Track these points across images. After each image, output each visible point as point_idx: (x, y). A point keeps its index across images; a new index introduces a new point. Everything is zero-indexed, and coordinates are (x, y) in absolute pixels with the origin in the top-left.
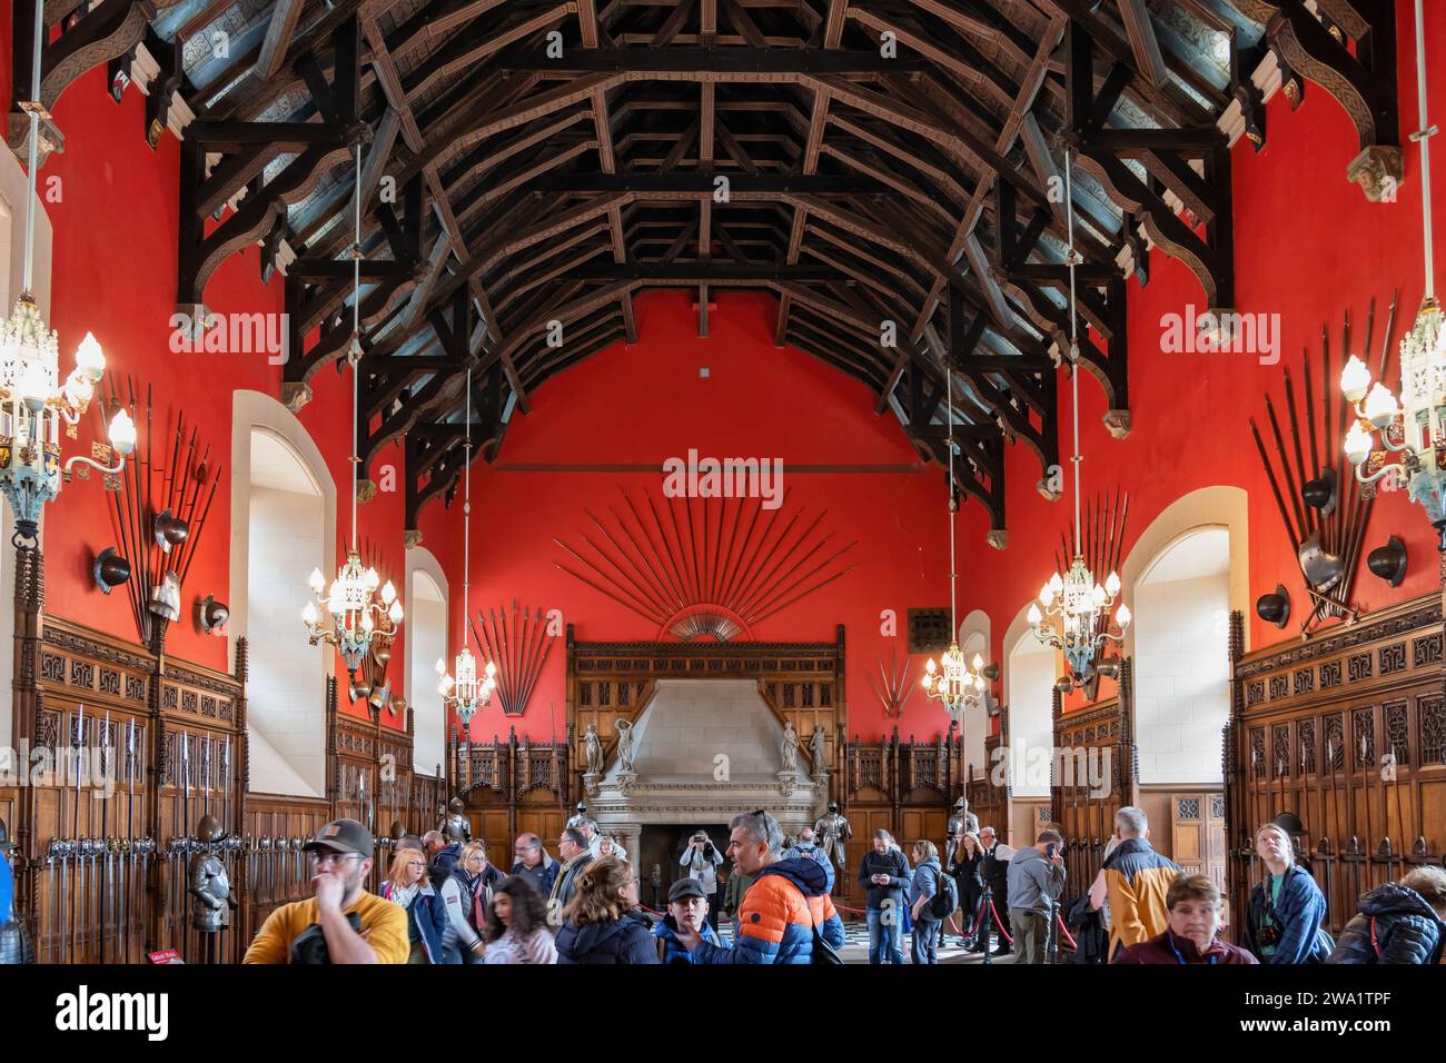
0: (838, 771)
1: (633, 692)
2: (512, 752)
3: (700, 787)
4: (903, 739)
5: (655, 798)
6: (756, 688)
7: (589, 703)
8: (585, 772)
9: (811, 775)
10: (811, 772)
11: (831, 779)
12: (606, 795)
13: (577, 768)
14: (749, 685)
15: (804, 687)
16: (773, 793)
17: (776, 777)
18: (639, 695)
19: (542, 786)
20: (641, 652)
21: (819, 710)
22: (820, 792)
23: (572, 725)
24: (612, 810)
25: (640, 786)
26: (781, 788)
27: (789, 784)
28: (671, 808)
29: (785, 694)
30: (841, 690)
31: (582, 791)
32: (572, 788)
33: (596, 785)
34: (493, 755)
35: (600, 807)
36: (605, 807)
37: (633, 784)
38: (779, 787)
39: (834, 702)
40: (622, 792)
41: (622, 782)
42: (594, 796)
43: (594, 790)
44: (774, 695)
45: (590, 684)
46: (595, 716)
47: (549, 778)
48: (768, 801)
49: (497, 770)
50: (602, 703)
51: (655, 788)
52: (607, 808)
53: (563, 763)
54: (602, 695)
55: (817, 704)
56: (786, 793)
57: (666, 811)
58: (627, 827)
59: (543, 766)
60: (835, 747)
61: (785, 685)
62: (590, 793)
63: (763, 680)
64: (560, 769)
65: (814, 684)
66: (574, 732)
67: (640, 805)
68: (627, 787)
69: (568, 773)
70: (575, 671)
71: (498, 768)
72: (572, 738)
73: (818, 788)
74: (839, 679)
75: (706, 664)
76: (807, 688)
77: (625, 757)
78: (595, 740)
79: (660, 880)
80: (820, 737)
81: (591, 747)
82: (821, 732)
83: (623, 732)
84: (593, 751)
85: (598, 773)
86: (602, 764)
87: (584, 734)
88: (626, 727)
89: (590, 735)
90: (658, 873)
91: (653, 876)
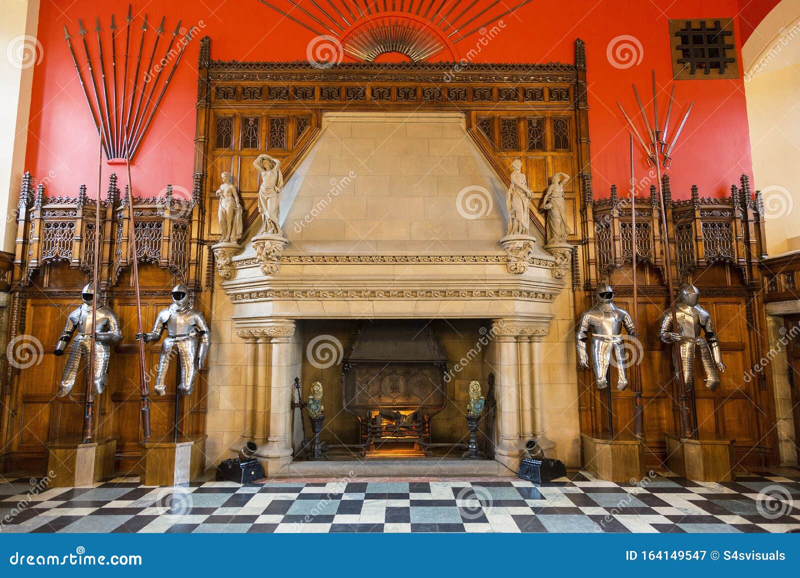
0: (585, 242)
1: (291, 129)
2: (110, 212)
3: (383, 260)
4: (680, 193)
5: (316, 278)
6: (463, 125)
7: (228, 144)
8: (216, 242)
9: (546, 247)
10: (546, 242)
11: (574, 253)
12: (245, 275)
13: (206, 238)
14: (454, 120)
15: (530, 123)
16: (496, 270)
17: (501, 244)
18: (299, 134)
19: (150, 263)
20: (302, 75)
21: (552, 156)
22: (559, 271)
23: (202, 176)
24: (251, 298)
25: (291, 258)
26: (509, 261)
27: (522, 253)
28: (338, 294)
29: (503, 133)
30: (583, 126)
31: (213, 272)
32: (196, 266)
33: (231, 260)
34: (75, 215)
35: (236, 295)
36: (243, 294)
37: (278, 255)
38: (506, 260)
39: (574, 145)
40: (266, 269)
41: (261, 252)
42: (228, 278)
43: (228, 267)
44: (488, 134)
45: (231, 119)
46: (236, 162)
47: (159, 249)
48: (487, 282)
49: (81, 237)
50: (245, 144)
51: (314, 261)
52: (245, 295)
53: (184, 228)
54: (247, 135)
55: (549, 147)
56: (516, 269)
57: (330, 298)
58: (271, 324)
59: (151, 231)
60: (578, 207)
61: (503, 120)
62: (222, 273)
63: (473, 114)
64: (178, 237)
65: (544, 119)
66: (204, 185)
67: (290, 288)
68: (268, 259)
69: (191, 243)
70: (210, 101)
71: (84, 235)
72: (198, 194)
73: (556, 265)
74: (579, 113)
75: (394, 92)
76: (535, 125)
77: (267, 213)
78: (230, 194)
79: (323, 408)
80: (557, 190)
81: (225, 205)
82: (559, 183)
83: (266, 174)
84: (227, 209)
85: (234, 243)
86: (239, 229)
87: (218, 188)
88: (272, 168)
89: (225, 188)
90: (319, 397)
91: (311, 402)
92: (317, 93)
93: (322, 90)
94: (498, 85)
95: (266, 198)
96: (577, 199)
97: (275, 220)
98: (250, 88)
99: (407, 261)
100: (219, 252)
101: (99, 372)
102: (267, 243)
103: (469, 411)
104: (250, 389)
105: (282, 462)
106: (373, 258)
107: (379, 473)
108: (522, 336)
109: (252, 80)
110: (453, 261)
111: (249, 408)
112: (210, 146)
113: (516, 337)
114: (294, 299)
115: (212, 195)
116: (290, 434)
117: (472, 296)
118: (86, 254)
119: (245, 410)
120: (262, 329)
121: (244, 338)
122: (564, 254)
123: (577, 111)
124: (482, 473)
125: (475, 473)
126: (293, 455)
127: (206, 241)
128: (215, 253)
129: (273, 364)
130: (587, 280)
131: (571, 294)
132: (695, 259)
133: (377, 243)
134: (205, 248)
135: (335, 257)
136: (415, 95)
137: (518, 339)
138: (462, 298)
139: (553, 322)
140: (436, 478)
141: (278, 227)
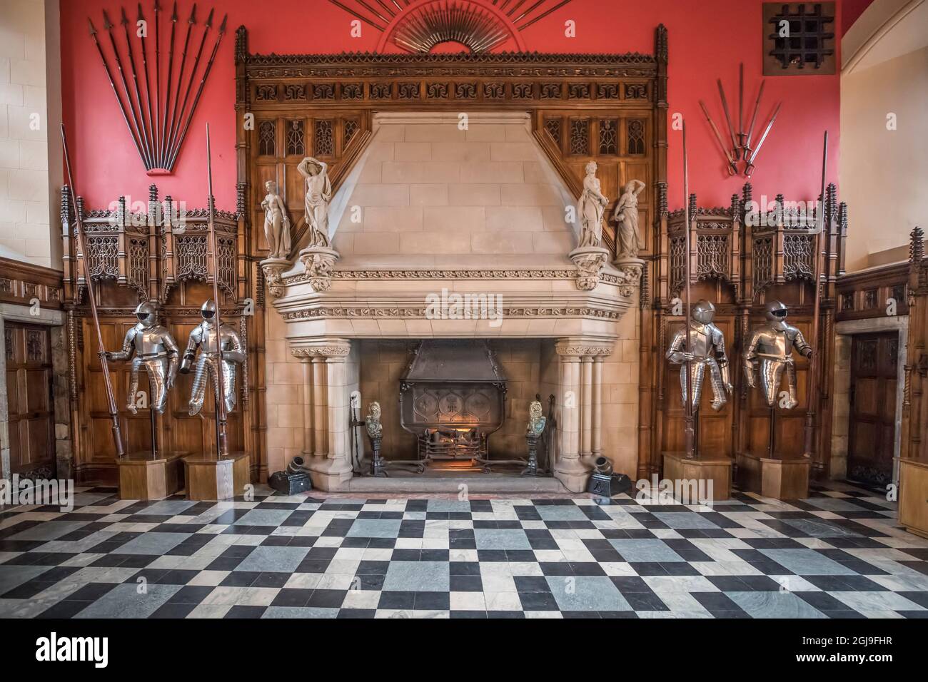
0: (656, 258)
1: (339, 133)
2: (153, 226)
3: (442, 275)
5: (369, 295)
6: (528, 127)
7: (271, 151)
8: (264, 258)
9: (615, 262)
10: (615, 258)
11: (644, 269)
12: (299, 292)
13: (253, 253)
14: (516, 124)
15: (603, 124)
16: (564, 286)
17: (570, 258)
18: (348, 138)
19: (197, 280)
20: (349, 69)
21: (625, 162)
22: (628, 288)
23: (246, 186)
24: (303, 317)
25: (342, 273)
26: (578, 276)
27: (593, 267)
28: (394, 312)
29: (573, 135)
30: (661, 127)
31: (263, 289)
32: (245, 283)
33: (280, 277)
34: (117, 229)
35: (288, 313)
36: (295, 313)
37: (329, 269)
38: (575, 275)
39: (650, 150)
40: (316, 285)
41: (309, 266)
42: (279, 296)
43: (278, 285)
44: (555, 137)
45: (273, 122)
46: (281, 171)
47: (205, 265)
48: (554, 299)
49: (126, 252)
50: (290, 151)
51: (367, 276)
52: (297, 314)
53: (230, 243)
54: (291, 140)
55: (622, 152)
56: (586, 284)
57: (385, 316)
58: (325, 344)
59: (195, 246)
60: (651, 219)
61: (574, 122)
62: (273, 291)
63: (540, 113)
64: (224, 253)
65: (618, 120)
66: (248, 196)
67: (343, 306)
68: (318, 274)
69: (238, 259)
70: (250, 102)
71: (129, 251)
72: (242, 206)
73: (626, 281)
74: (658, 113)
75: (452, 88)
76: (608, 126)
77: (315, 223)
78: (276, 205)
79: (381, 427)
80: (631, 199)
81: (271, 217)
82: (633, 192)
83: (311, 180)
84: (273, 222)
85: (283, 259)
86: (288, 244)
87: (263, 199)
88: (318, 173)
89: (270, 198)
90: (377, 416)
91: (369, 421)
92: (367, 90)
93: (371, 87)
94: (568, 79)
95: (312, 207)
96: (650, 210)
97: (324, 232)
98: (293, 86)
99: (468, 276)
100: (268, 268)
101: (227, 391)
102: (317, 257)
103: (529, 430)
104: (307, 408)
105: (342, 479)
106: (432, 273)
107: (439, 489)
108: (587, 356)
109: (294, 77)
110: (518, 276)
111: (308, 426)
112: (253, 153)
113: (581, 358)
114: (348, 317)
115: (257, 208)
116: (350, 452)
117: (537, 314)
118: (132, 271)
119: (304, 428)
120: (316, 349)
121: (299, 357)
122: (635, 271)
123: (656, 111)
124: (541, 490)
125: (535, 490)
126: (353, 471)
127: (254, 257)
128: (264, 270)
129: (329, 384)
130: (656, 298)
131: (638, 313)
132: (773, 276)
133: (435, 257)
134: (254, 264)
135: (390, 272)
136: (475, 91)
137: (583, 360)
138: (527, 317)
139: (619, 342)
140: (496, 495)
141: (327, 239)
